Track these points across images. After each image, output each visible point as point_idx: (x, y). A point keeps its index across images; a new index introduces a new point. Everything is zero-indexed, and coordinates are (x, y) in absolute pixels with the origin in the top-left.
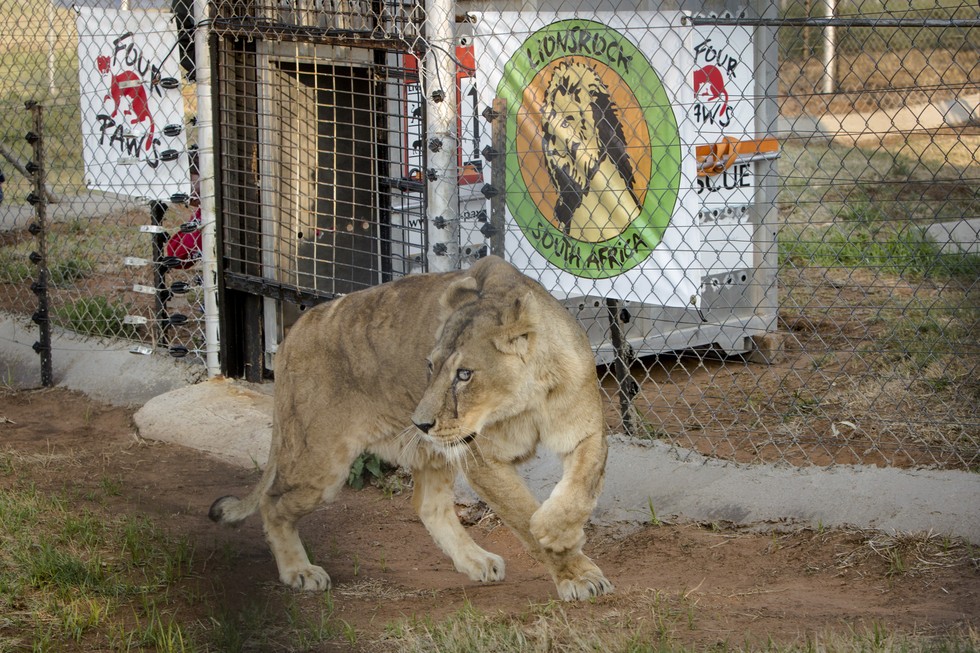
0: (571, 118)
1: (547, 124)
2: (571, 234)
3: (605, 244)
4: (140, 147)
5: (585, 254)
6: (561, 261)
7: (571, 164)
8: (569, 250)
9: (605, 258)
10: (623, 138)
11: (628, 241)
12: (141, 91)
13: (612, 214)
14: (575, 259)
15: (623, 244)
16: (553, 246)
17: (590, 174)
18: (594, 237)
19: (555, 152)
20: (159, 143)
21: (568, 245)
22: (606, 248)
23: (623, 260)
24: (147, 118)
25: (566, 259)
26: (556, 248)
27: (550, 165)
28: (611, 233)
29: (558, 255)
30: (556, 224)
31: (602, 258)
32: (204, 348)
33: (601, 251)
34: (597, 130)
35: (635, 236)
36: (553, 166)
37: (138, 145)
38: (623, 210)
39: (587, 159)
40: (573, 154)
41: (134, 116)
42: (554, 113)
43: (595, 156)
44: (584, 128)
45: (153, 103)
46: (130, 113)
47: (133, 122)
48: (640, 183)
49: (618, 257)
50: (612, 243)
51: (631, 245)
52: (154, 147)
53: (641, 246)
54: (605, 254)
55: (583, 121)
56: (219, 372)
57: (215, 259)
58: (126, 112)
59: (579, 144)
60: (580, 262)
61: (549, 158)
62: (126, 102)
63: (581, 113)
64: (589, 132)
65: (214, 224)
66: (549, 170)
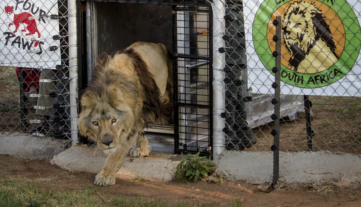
0: (300, 24)
1: (286, 27)
2: (298, 71)
3: (318, 74)
4: (31, 46)
5: (306, 79)
6: (292, 82)
7: (299, 42)
8: (297, 78)
9: (318, 79)
10: (329, 31)
11: (331, 72)
12: (33, 21)
13: (323, 62)
14: (300, 82)
15: (328, 73)
16: (288, 76)
17: (311, 47)
18: (312, 71)
19: (290, 38)
20: (43, 44)
21: (296, 75)
22: (318, 76)
23: (328, 80)
24: (36, 33)
25: (295, 81)
26: (289, 77)
27: (287, 44)
28: (322, 69)
29: (291, 80)
30: (290, 67)
31: (316, 79)
32: (70, 132)
33: (316, 77)
34: (315, 29)
35: (335, 70)
36: (289, 44)
37: (29, 45)
38: (329, 59)
39: (309, 40)
40: (301, 39)
41: (28, 32)
42: (289, 22)
43: (313, 38)
44: (307, 27)
45: (40, 26)
46: (26, 31)
47: (27, 35)
48: (339, 49)
49: (326, 78)
50: (323, 74)
51: (333, 73)
52: (40, 46)
53: (339, 74)
54: (319, 78)
55: (307, 25)
56: (77, 142)
57: (77, 93)
58: (22, 31)
59: (304, 34)
60: (304, 82)
61: (286, 41)
62: (23, 26)
63: (306, 22)
64: (310, 29)
65: (77, 78)
66: (286, 46)
